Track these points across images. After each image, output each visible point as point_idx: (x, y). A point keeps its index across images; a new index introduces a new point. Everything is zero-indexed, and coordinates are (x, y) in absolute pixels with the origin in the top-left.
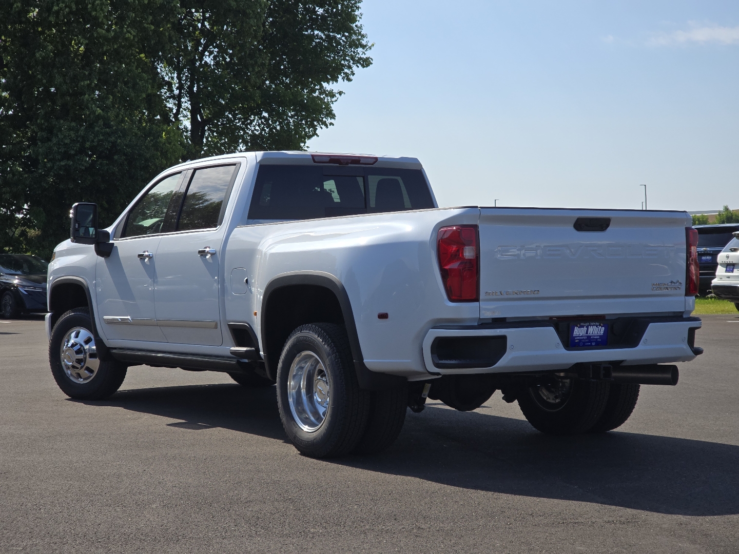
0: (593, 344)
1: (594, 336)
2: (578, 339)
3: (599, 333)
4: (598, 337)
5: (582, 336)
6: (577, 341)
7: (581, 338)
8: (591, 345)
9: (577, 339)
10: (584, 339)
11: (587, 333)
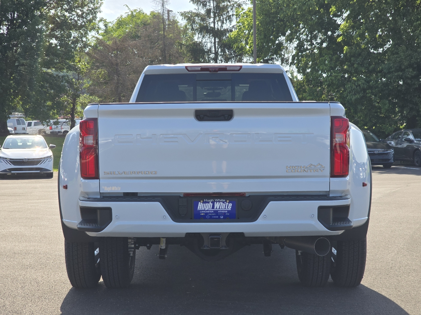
0: (222, 217)
1: (222, 211)
2: (204, 213)
3: (226, 208)
4: (227, 212)
5: (208, 210)
6: (202, 214)
7: (207, 212)
8: (219, 218)
9: (202, 213)
10: (210, 213)
11: (213, 207)
